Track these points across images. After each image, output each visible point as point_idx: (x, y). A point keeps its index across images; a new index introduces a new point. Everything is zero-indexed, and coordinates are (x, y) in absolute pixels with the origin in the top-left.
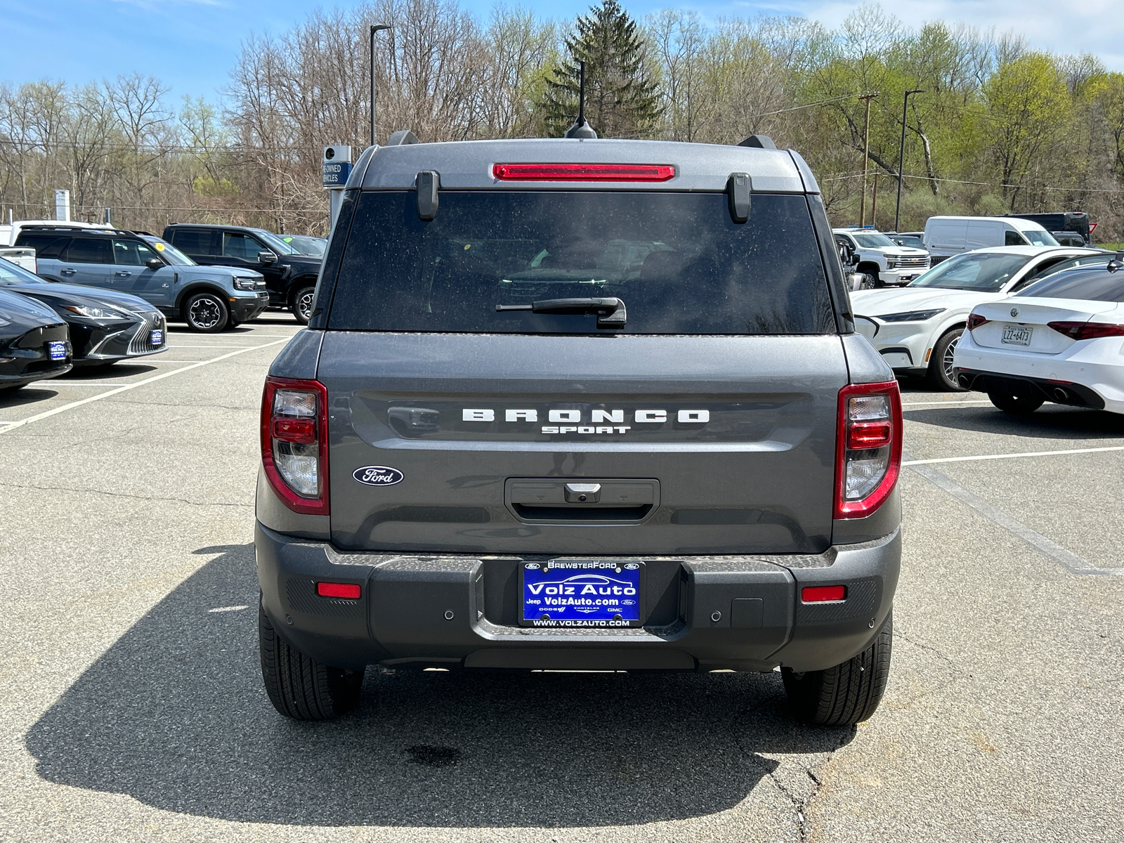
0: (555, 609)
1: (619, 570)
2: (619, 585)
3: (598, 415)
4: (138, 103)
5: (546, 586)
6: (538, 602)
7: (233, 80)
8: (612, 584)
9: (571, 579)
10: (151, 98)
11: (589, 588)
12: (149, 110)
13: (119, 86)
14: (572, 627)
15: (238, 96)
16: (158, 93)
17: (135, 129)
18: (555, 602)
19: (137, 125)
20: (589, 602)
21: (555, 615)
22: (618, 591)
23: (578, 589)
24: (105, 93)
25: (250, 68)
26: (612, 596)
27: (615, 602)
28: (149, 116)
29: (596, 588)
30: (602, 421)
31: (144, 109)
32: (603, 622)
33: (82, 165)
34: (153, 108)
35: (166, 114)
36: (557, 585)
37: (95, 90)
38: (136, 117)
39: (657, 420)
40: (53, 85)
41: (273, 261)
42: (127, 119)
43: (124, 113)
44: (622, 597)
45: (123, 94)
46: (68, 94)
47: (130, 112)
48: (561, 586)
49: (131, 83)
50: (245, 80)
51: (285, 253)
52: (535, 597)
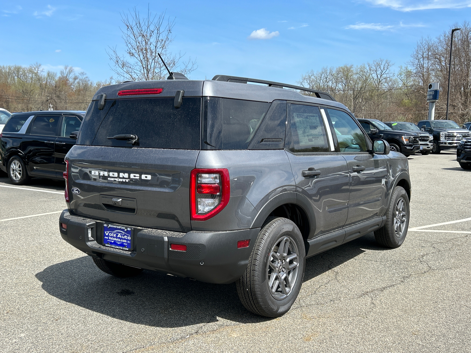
0: (111, 241)
1: (126, 230)
2: (127, 235)
3: (121, 175)
4: (381, 71)
5: (109, 233)
6: (107, 238)
7: (413, 58)
8: (125, 235)
9: (115, 231)
10: (386, 68)
11: (119, 236)
12: (384, 73)
13: (374, 65)
14: (114, 248)
15: (414, 65)
16: (389, 66)
17: (378, 81)
18: (111, 239)
19: (379, 80)
20: (119, 240)
21: (111, 243)
22: (126, 237)
23: (117, 235)
24: (368, 68)
25: (420, 53)
26: (125, 239)
27: (125, 241)
28: (385, 76)
29: (121, 235)
30: (122, 177)
31: (383, 73)
32: (121, 248)
33: (356, 97)
34: (386, 73)
35: (391, 74)
36: (112, 233)
37: (364, 67)
38: (379, 76)
39: (136, 178)
40: (348, 66)
41: (376, 133)
42: (375, 78)
43: (374, 76)
44: (127, 240)
45: (375, 68)
46: (354, 69)
47: (377, 74)
48: (113, 233)
49: (378, 63)
50: (417, 58)
51: (382, 129)
52: (107, 236)
